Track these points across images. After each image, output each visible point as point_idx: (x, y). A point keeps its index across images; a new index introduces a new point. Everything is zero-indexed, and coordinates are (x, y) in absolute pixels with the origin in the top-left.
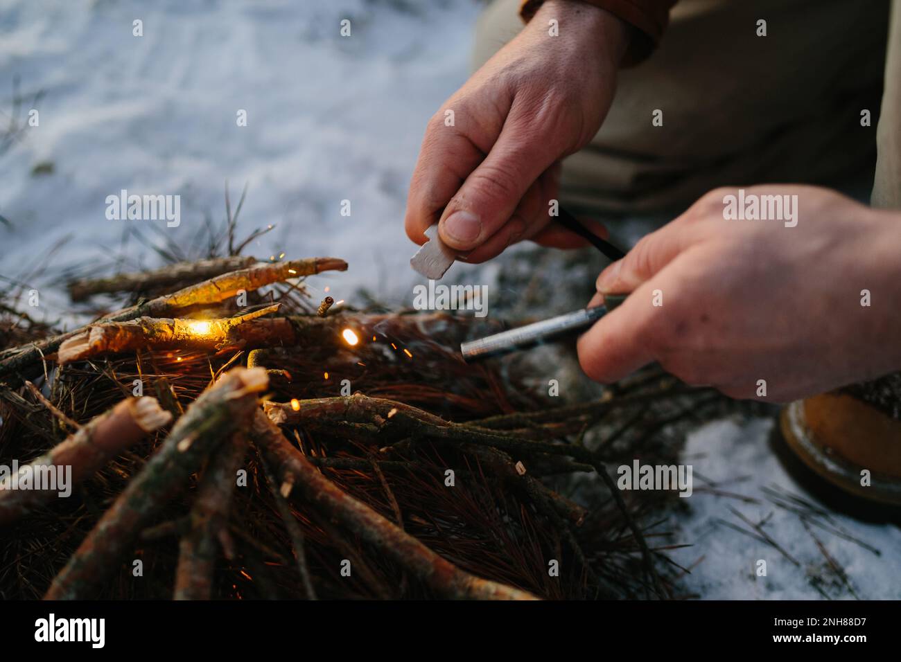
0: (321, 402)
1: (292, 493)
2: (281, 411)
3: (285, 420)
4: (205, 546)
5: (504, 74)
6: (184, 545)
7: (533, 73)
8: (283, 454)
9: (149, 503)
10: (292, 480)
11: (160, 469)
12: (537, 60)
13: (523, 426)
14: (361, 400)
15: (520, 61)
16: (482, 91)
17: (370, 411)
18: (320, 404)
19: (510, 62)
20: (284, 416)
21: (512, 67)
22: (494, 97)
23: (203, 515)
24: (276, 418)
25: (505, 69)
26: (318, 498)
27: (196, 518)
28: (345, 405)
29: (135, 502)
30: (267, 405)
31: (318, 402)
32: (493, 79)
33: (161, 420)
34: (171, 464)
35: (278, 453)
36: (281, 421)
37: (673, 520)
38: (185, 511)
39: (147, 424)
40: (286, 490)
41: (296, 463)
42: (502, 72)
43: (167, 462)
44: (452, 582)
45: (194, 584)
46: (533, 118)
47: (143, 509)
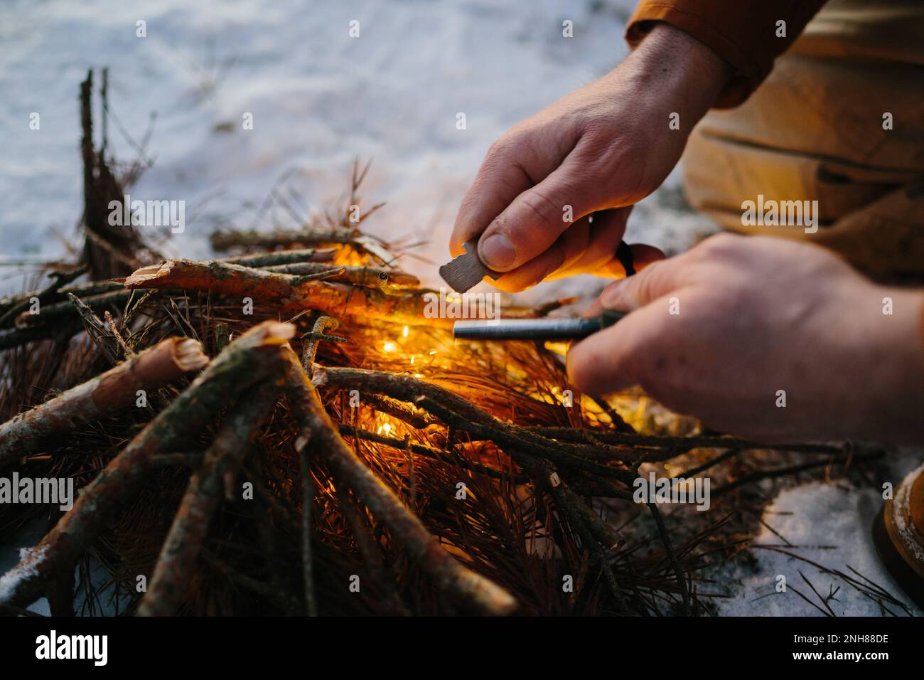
0: (365, 372)
1: (306, 448)
2: (324, 374)
3: (326, 383)
4: (208, 483)
5: (575, 115)
6: (194, 480)
7: (604, 119)
8: (308, 410)
9: (171, 434)
10: (308, 435)
11: (185, 403)
12: (612, 107)
13: (585, 441)
14: (406, 379)
15: (594, 106)
16: (549, 126)
17: (412, 391)
18: (363, 374)
19: (584, 105)
20: (326, 379)
21: (585, 110)
22: (559, 135)
23: (215, 454)
24: (319, 379)
25: (578, 110)
26: (331, 458)
27: (208, 456)
28: (389, 380)
29: (159, 431)
30: (315, 367)
31: (362, 372)
32: (563, 118)
33: (199, 362)
34: (194, 401)
35: (303, 408)
36: (322, 384)
37: (738, 573)
38: (203, 449)
39: (186, 364)
40: (301, 444)
41: (318, 420)
42: (574, 113)
43: (192, 397)
44: (441, 568)
45: (190, 516)
46: (596, 160)
47: (166, 438)
